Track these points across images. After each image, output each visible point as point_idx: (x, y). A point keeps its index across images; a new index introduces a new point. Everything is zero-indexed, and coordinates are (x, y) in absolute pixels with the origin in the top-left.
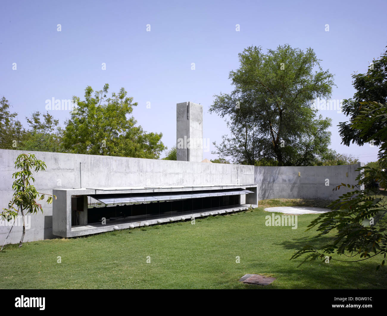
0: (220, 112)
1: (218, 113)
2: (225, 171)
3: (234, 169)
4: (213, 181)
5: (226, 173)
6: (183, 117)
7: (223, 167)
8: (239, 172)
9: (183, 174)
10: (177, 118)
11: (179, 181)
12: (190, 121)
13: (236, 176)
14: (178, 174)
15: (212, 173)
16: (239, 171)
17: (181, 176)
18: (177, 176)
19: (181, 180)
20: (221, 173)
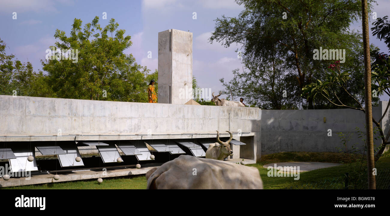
0: (224, 41)
1: (222, 42)
2: (208, 115)
3: (224, 112)
4: (187, 127)
5: (210, 118)
6: (165, 48)
7: (205, 110)
8: (233, 117)
9: (139, 118)
10: (159, 50)
11: (133, 127)
12: (174, 53)
13: (226, 121)
14: (131, 118)
15: (186, 117)
16: (232, 115)
17: (135, 122)
18: (129, 121)
19: (136, 126)
20: (201, 117)
